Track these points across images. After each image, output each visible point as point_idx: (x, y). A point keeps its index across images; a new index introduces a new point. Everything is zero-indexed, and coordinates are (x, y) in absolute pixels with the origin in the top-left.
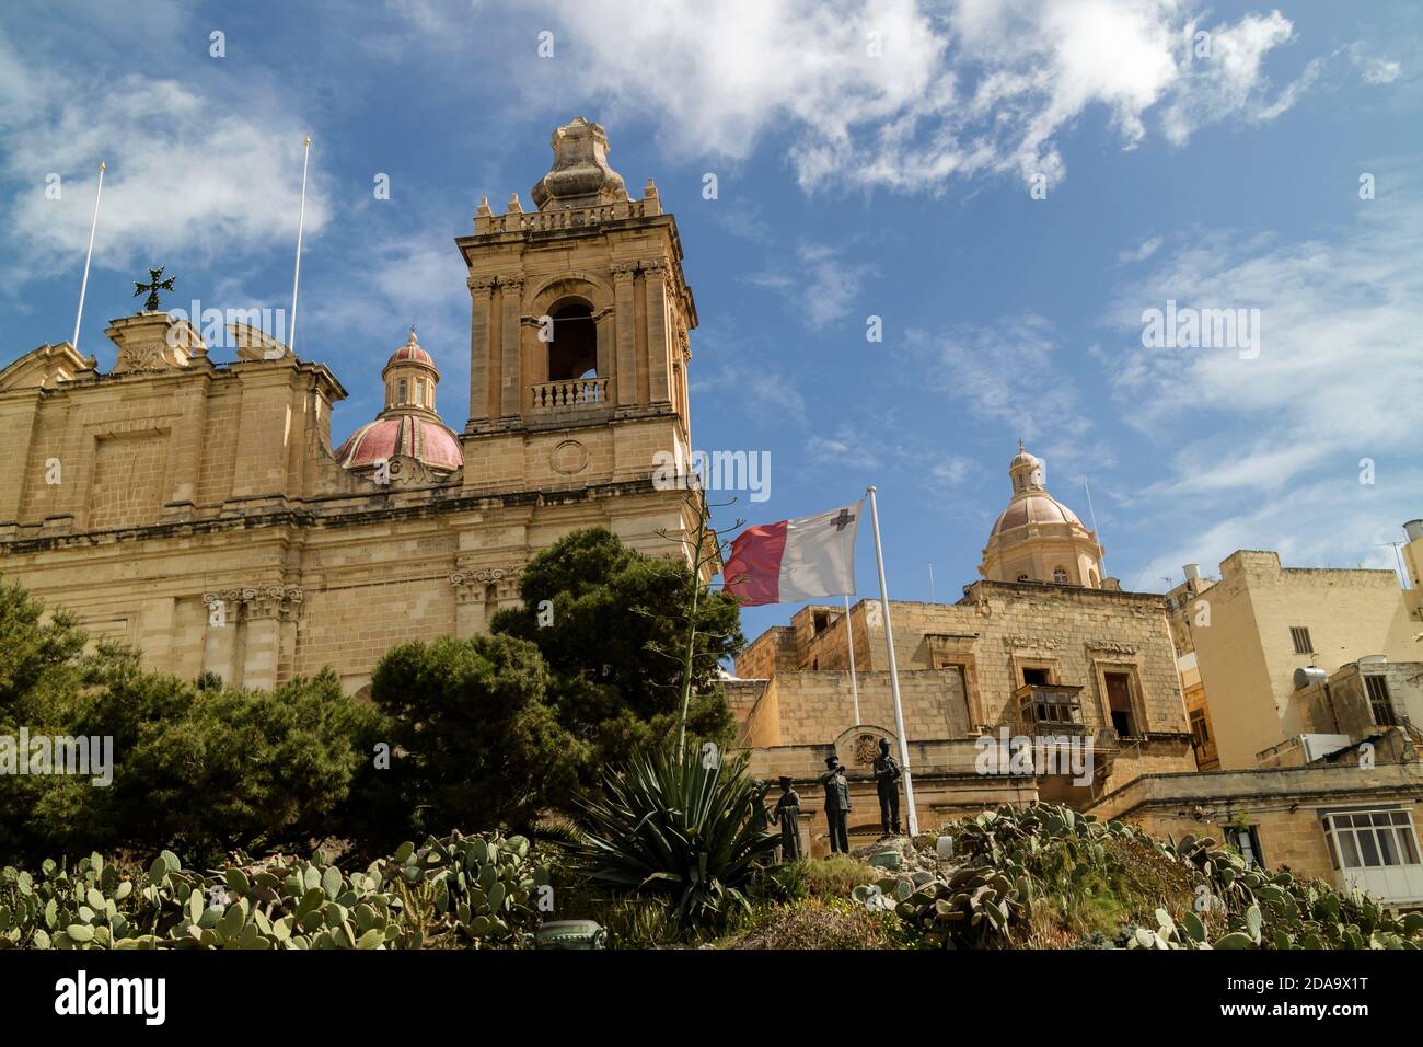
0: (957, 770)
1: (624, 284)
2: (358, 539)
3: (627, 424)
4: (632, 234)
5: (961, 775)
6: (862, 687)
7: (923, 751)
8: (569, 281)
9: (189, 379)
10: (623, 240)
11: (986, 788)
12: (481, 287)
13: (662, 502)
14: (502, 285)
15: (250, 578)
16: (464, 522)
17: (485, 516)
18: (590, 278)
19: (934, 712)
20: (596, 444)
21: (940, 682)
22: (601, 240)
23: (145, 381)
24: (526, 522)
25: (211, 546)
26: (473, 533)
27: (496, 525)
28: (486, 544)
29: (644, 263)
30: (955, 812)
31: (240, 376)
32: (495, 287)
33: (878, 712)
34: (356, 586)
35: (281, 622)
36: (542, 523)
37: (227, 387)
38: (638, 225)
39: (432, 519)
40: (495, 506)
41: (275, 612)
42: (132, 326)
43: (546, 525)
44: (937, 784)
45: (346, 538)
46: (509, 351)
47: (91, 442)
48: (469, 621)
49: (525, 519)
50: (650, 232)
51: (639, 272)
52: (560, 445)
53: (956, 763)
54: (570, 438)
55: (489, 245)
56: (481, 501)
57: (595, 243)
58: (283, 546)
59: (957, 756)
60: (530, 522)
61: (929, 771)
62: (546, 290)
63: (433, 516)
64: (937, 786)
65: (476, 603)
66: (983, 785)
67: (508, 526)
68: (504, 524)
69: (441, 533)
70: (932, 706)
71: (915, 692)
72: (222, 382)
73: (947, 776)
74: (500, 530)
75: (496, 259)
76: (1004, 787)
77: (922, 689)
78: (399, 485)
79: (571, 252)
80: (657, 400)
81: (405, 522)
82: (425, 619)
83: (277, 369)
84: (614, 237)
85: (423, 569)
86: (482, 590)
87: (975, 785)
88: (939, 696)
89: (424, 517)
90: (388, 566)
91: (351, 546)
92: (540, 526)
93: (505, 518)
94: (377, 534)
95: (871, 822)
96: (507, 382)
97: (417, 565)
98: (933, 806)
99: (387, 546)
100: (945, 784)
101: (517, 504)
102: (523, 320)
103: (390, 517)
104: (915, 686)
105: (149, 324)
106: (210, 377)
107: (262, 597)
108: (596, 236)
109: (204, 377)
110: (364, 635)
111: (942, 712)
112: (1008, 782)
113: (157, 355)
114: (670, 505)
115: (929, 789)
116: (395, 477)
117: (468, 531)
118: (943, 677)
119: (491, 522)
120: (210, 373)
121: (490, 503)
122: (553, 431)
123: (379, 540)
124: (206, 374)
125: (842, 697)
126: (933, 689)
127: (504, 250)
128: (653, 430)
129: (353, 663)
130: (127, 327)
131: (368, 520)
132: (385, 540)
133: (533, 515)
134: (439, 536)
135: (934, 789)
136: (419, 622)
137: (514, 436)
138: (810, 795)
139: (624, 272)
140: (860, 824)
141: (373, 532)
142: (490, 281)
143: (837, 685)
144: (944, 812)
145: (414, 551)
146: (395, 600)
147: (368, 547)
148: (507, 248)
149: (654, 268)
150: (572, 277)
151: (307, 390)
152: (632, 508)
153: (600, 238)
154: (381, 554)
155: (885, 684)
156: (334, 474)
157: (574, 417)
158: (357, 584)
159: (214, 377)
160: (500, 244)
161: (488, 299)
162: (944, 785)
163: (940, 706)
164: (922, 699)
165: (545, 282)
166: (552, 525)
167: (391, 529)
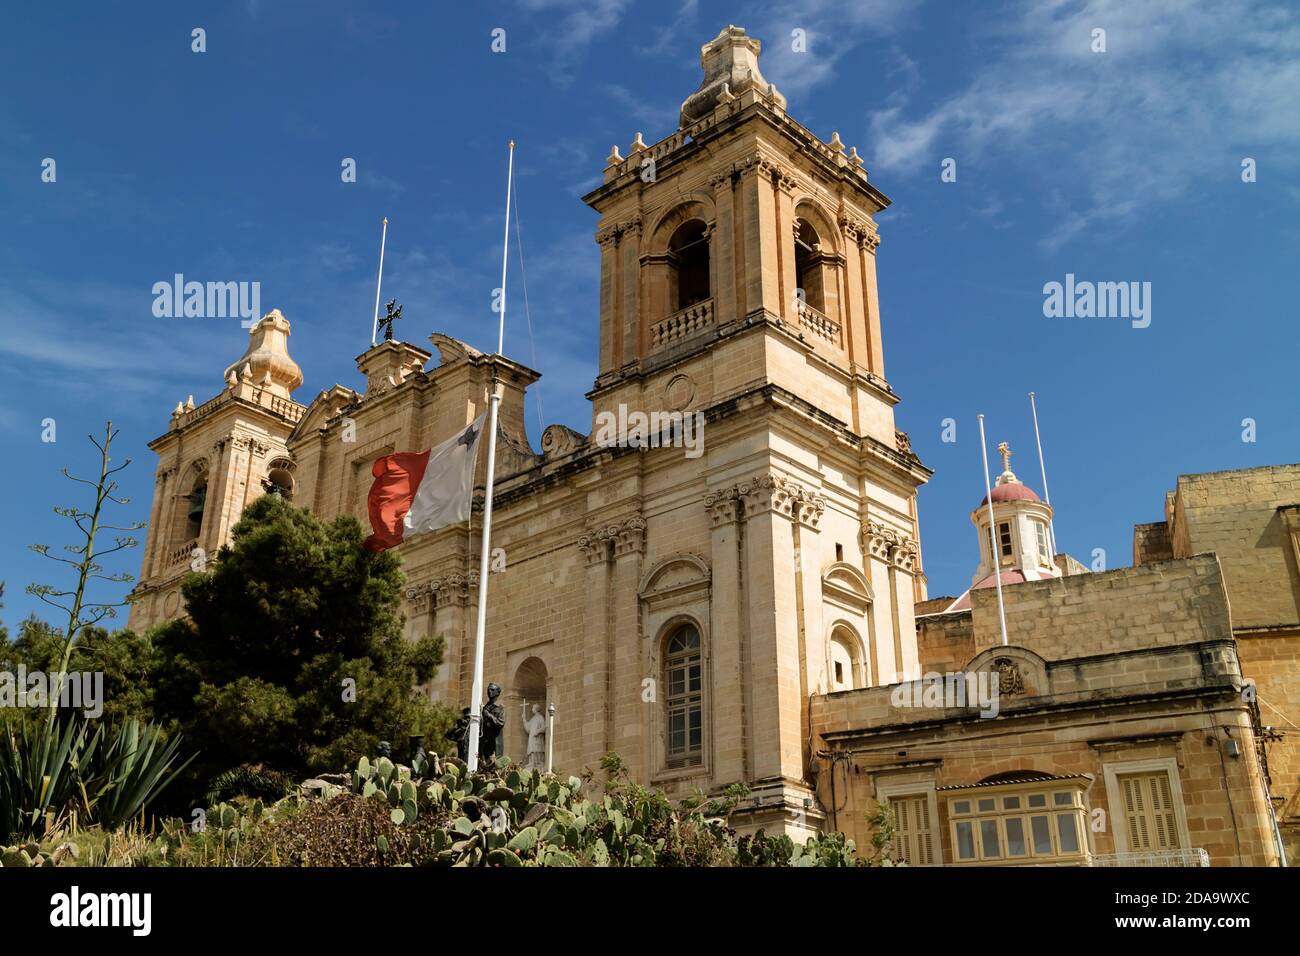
0: (1124, 692)
1: (724, 192)
2: (516, 517)
3: (723, 345)
4: (728, 137)
5: (1127, 699)
6: (1080, 594)
7: (1078, 672)
8: (681, 207)
9: (404, 395)
10: (722, 146)
11: (1168, 713)
12: (607, 239)
13: (748, 423)
14: (623, 231)
15: (437, 570)
16: (587, 482)
17: (603, 472)
18: (697, 197)
19: (1182, 615)
20: (700, 374)
21: (1189, 575)
22: (703, 154)
23: (377, 405)
24: (637, 471)
25: (412, 546)
26: (597, 492)
27: (615, 479)
28: (607, 500)
29: (739, 164)
30: (1124, 748)
31: (437, 382)
32: (618, 235)
33: (1103, 624)
34: (518, 563)
35: (464, 608)
36: (654, 468)
37: (434, 395)
38: (729, 126)
39: (565, 485)
40: (606, 461)
41: (454, 598)
42: (370, 359)
43: (657, 470)
44: (1098, 713)
45: (507, 517)
46: (629, 297)
47: (349, 467)
48: (594, 583)
49: (635, 468)
50: (743, 128)
51: (736, 176)
52: (671, 383)
53: (1123, 683)
54: (679, 372)
55: (610, 194)
56: (594, 458)
57: (700, 158)
58: (459, 534)
59: (1126, 674)
60: (643, 470)
61: (1087, 697)
62: (662, 223)
63: (563, 481)
64: (1097, 716)
65: (600, 563)
66: (1163, 710)
67: (624, 478)
68: (619, 477)
69: (577, 497)
70: (1179, 607)
71: (1154, 592)
72: (428, 391)
73: (1108, 701)
74: (619, 483)
75: (620, 205)
76: (1193, 710)
77: (1164, 586)
78: (552, 456)
79: (682, 176)
80: (753, 310)
81: (546, 491)
82: (566, 586)
83: (459, 368)
84: (713, 146)
85: (563, 536)
86: (603, 549)
87: (1150, 711)
88: (1189, 594)
89: (557, 484)
90: (539, 538)
91: (514, 524)
92: (652, 472)
93: (619, 471)
94: (528, 509)
95: (1011, 769)
96: (627, 329)
97: (560, 533)
98: (1091, 743)
99: (539, 518)
100: (1109, 712)
101: (623, 454)
102: (642, 261)
103: (532, 490)
104: (1154, 584)
105: (379, 354)
106: (418, 389)
107: (444, 587)
108: (697, 152)
109: (412, 391)
110: (523, 610)
111: (1194, 613)
112: (1199, 703)
113: (386, 379)
114: (756, 423)
115: (1087, 721)
116: (548, 448)
117: (594, 490)
118: (1193, 568)
119: (610, 477)
120: (415, 386)
121: (602, 459)
122: (663, 369)
123: (532, 514)
124: (413, 388)
125: (1055, 610)
126: (1180, 585)
127: (624, 195)
128: (746, 343)
129: (515, 639)
130: (366, 361)
131: (518, 496)
132: (538, 513)
133: (643, 462)
134: (575, 500)
135: (1094, 720)
136: (562, 590)
137: (630, 383)
138: (936, 739)
139: (722, 181)
140: (998, 772)
141: (525, 508)
142: (613, 229)
143: (1047, 597)
144: (1108, 750)
145: (559, 519)
146: (544, 571)
147: (525, 523)
148: (625, 192)
149: (749, 166)
150: (682, 202)
151: (488, 381)
152: (723, 436)
153: (701, 153)
154: (535, 527)
155: (1111, 587)
156: (507, 457)
157: (683, 349)
158: (518, 560)
159: (421, 388)
160: (618, 190)
161: (613, 249)
162: (1107, 714)
163: (1190, 605)
164: (1164, 600)
165: (659, 215)
166: (663, 468)
167: (538, 502)
